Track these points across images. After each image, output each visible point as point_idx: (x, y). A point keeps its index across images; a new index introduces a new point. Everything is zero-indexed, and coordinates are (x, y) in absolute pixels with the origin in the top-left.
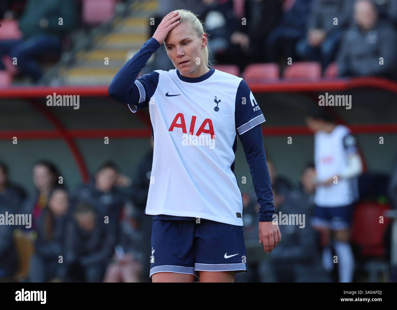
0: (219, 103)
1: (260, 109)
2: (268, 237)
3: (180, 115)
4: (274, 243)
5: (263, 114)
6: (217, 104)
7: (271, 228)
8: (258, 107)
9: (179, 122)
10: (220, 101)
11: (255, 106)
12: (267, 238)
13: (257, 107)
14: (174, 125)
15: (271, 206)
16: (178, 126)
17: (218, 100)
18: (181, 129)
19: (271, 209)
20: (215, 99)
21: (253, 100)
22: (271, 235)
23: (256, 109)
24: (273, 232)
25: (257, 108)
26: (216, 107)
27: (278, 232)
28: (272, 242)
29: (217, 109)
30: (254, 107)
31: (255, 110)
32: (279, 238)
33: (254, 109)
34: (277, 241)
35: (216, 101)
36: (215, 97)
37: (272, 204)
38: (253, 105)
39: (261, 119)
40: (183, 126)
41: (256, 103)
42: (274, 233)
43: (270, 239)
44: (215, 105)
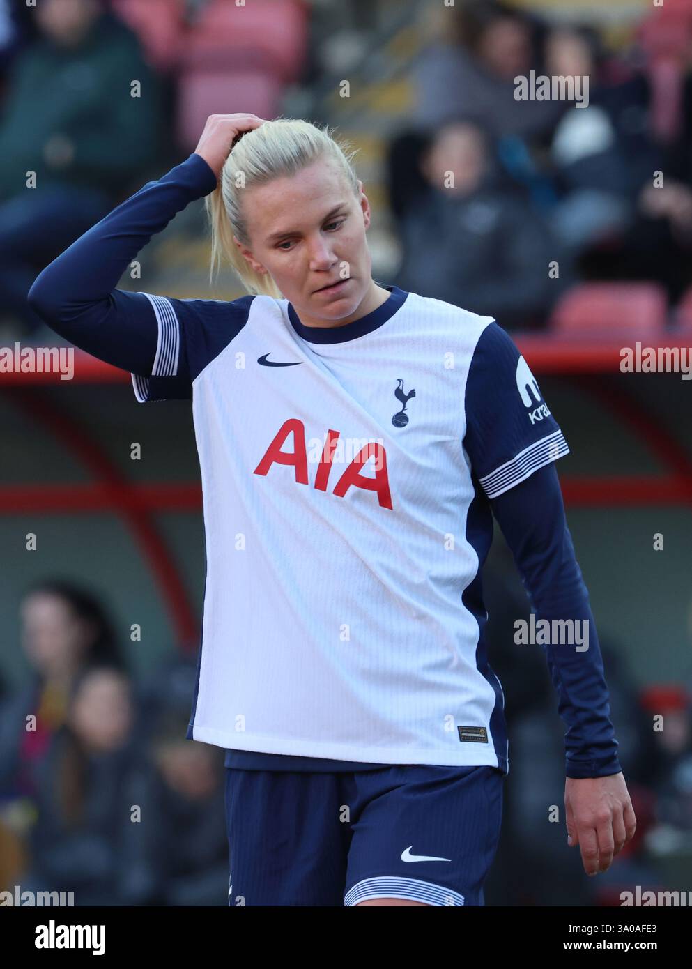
0: (410, 402)
1: (549, 413)
2: (596, 827)
3: (294, 426)
4: (613, 846)
5: (559, 431)
6: (401, 404)
7: (602, 799)
8: (544, 407)
9: (288, 447)
10: (412, 394)
11: (536, 404)
12: (594, 831)
13: (541, 408)
14: (273, 454)
15: (602, 725)
16: (285, 459)
17: (406, 393)
18: (291, 469)
19: (601, 738)
20: (398, 388)
21: (528, 387)
22: (603, 820)
23: (537, 415)
24: (609, 812)
25: (542, 412)
26: (398, 414)
27: (625, 809)
28: (608, 844)
29: (400, 420)
30: (531, 409)
31: (535, 420)
32: (628, 829)
33: (532, 417)
34: (624, 837)
35: (399, 394)
36: (399, 380)
37: (603, 719)
38: (528, 403)
39: (555, 447)
40: (298, 460)
41: (538, 398)
42: (615, 814)
43: (601, 834)
44: (397, 406)
